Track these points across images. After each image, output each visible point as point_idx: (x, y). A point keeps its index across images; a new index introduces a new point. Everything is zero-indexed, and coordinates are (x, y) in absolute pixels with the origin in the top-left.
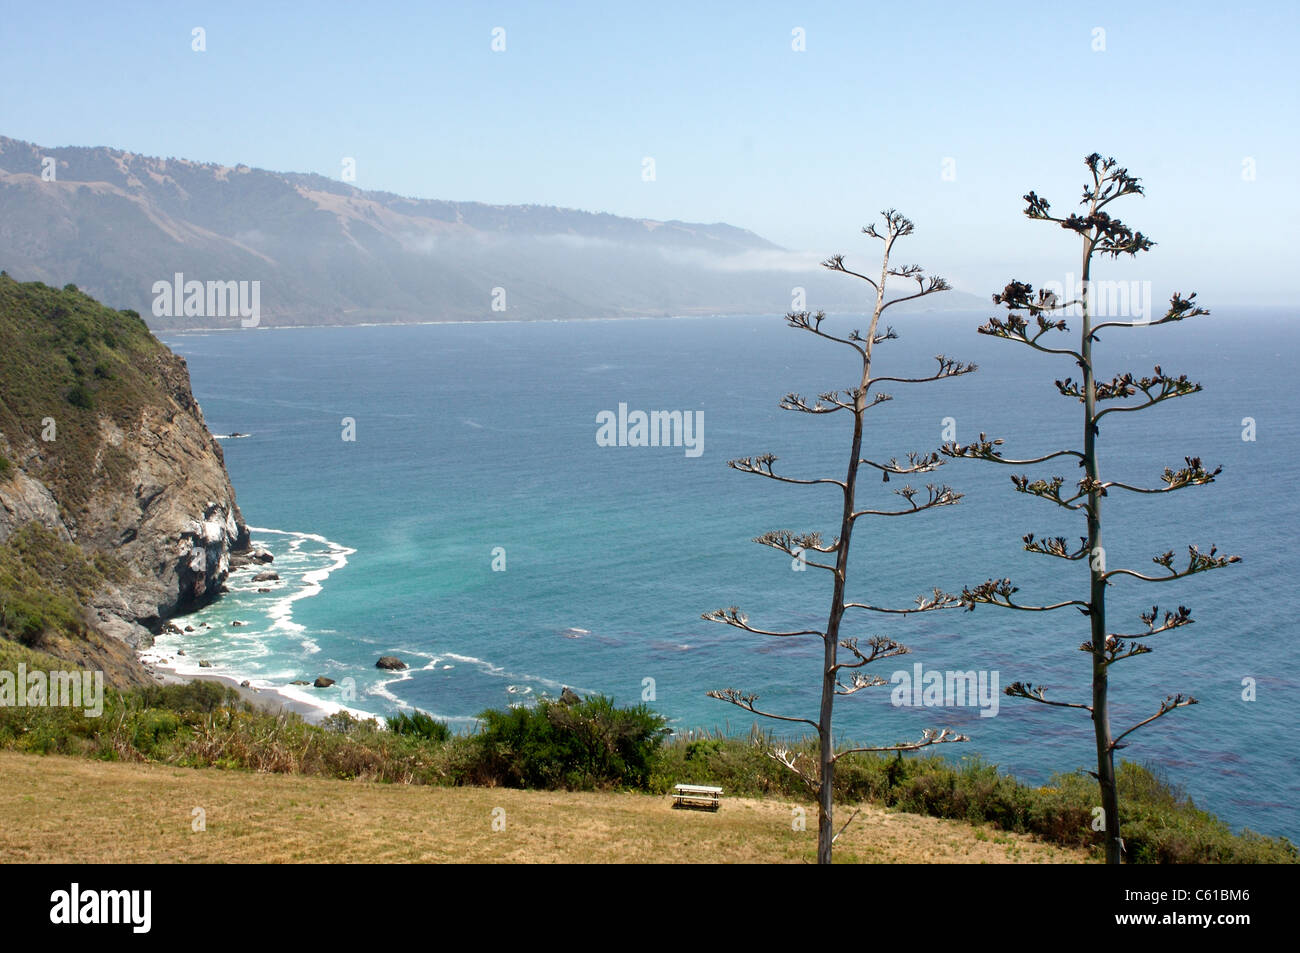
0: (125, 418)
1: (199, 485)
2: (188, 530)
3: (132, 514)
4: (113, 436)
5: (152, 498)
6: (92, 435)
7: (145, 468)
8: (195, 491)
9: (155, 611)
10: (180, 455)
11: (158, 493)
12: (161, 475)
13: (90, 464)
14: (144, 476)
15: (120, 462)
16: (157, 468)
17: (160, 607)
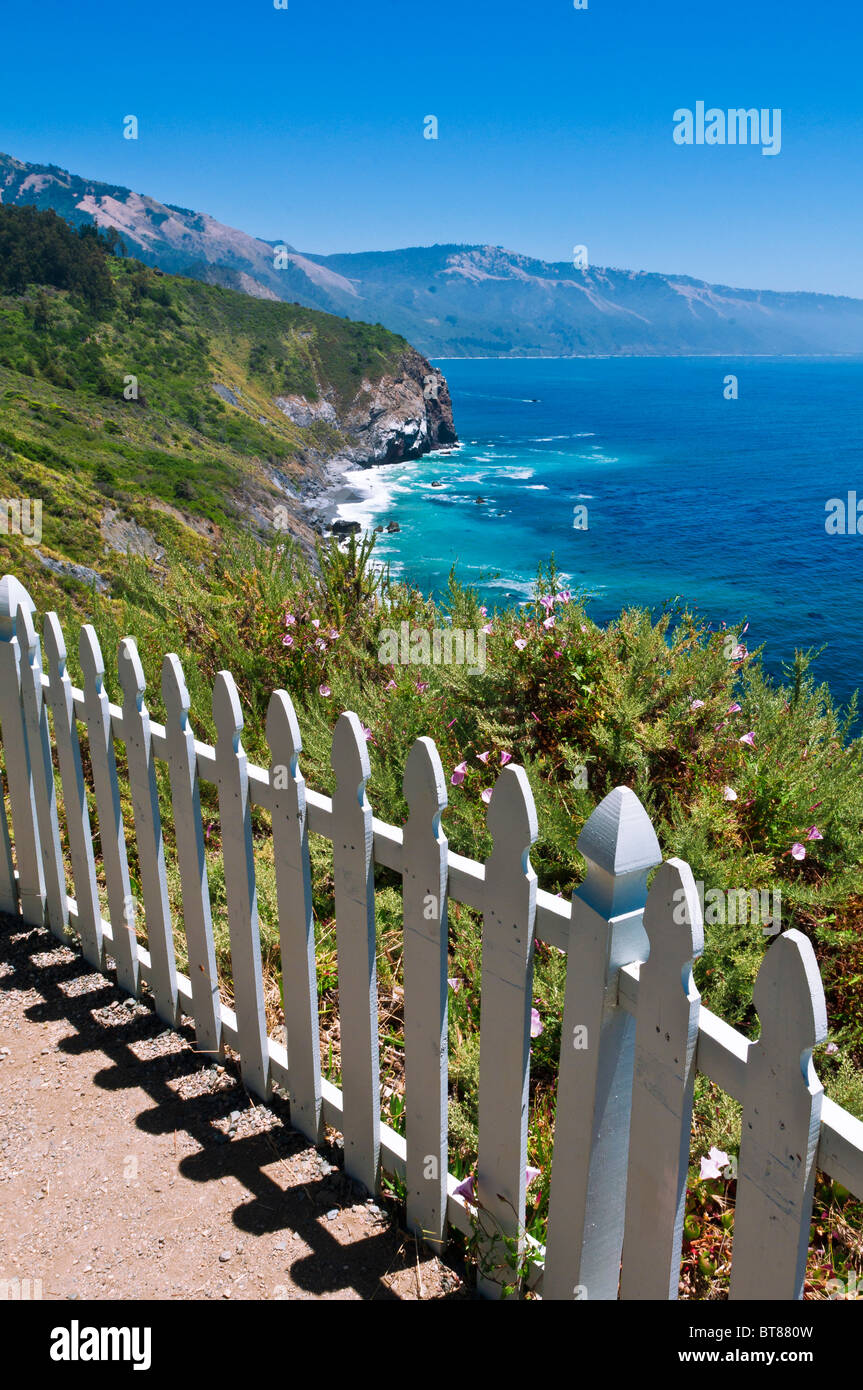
0: (374, 381)
1: (406, 410)
2: (393, 428)
3: (367, 419)
4: (367, 387)
5: (378, 414)
6: (358, 385)
7: (378, 401)
8: (403, 412)
9: (366, 459)
10: (398, 396)
11: (382, 413)
12: (385, 404)
13: (353, 397)
14: (377, 405)
15: (368, 398)
16: (383, 402)
17: (370, 458)
